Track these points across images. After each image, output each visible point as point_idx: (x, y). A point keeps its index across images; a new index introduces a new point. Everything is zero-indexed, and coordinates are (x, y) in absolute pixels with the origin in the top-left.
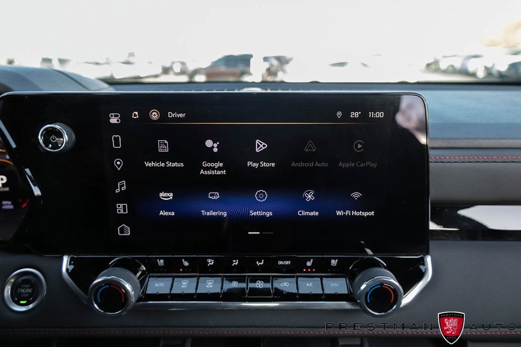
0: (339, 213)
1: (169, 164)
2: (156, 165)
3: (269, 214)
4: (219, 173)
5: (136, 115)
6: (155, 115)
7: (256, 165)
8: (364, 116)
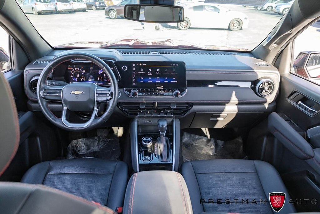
0: (171, 82)
1: (143, 73)
2: (140, 73)
3: (159, 82)
4: (151, 74)
5: (137, 64)
6: (141, 65)
7: (157, 73)
8: (175, 65)
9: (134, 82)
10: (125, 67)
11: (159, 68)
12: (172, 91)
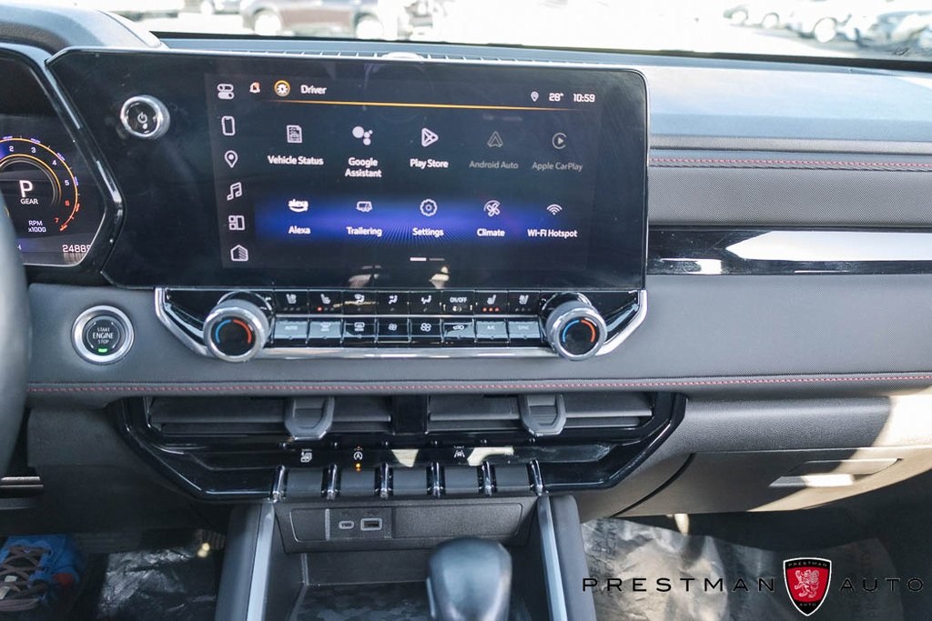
1: (303, 161)
2: (285, 161)
3: (439, 233)
4: (372, 174)
5: (255, 88)
6: (282, 89)
7: (421, 164)
8: (568, 99)
9: (237, 237)
10: (150, 111)
11: (433, 121)
12: (538, 311)
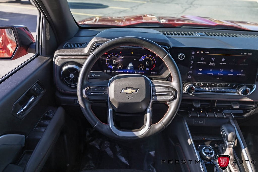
0: (237, 75)
1: (203, 63)
2: (200, 63)
3: (222, 74)
4: (213, 65)
6: (202, 52)
7: (222, 64)
8: (247, 54)
9: (190, 74)
10: (183, 56)
11: (225, 57)
12: (236, 87)
